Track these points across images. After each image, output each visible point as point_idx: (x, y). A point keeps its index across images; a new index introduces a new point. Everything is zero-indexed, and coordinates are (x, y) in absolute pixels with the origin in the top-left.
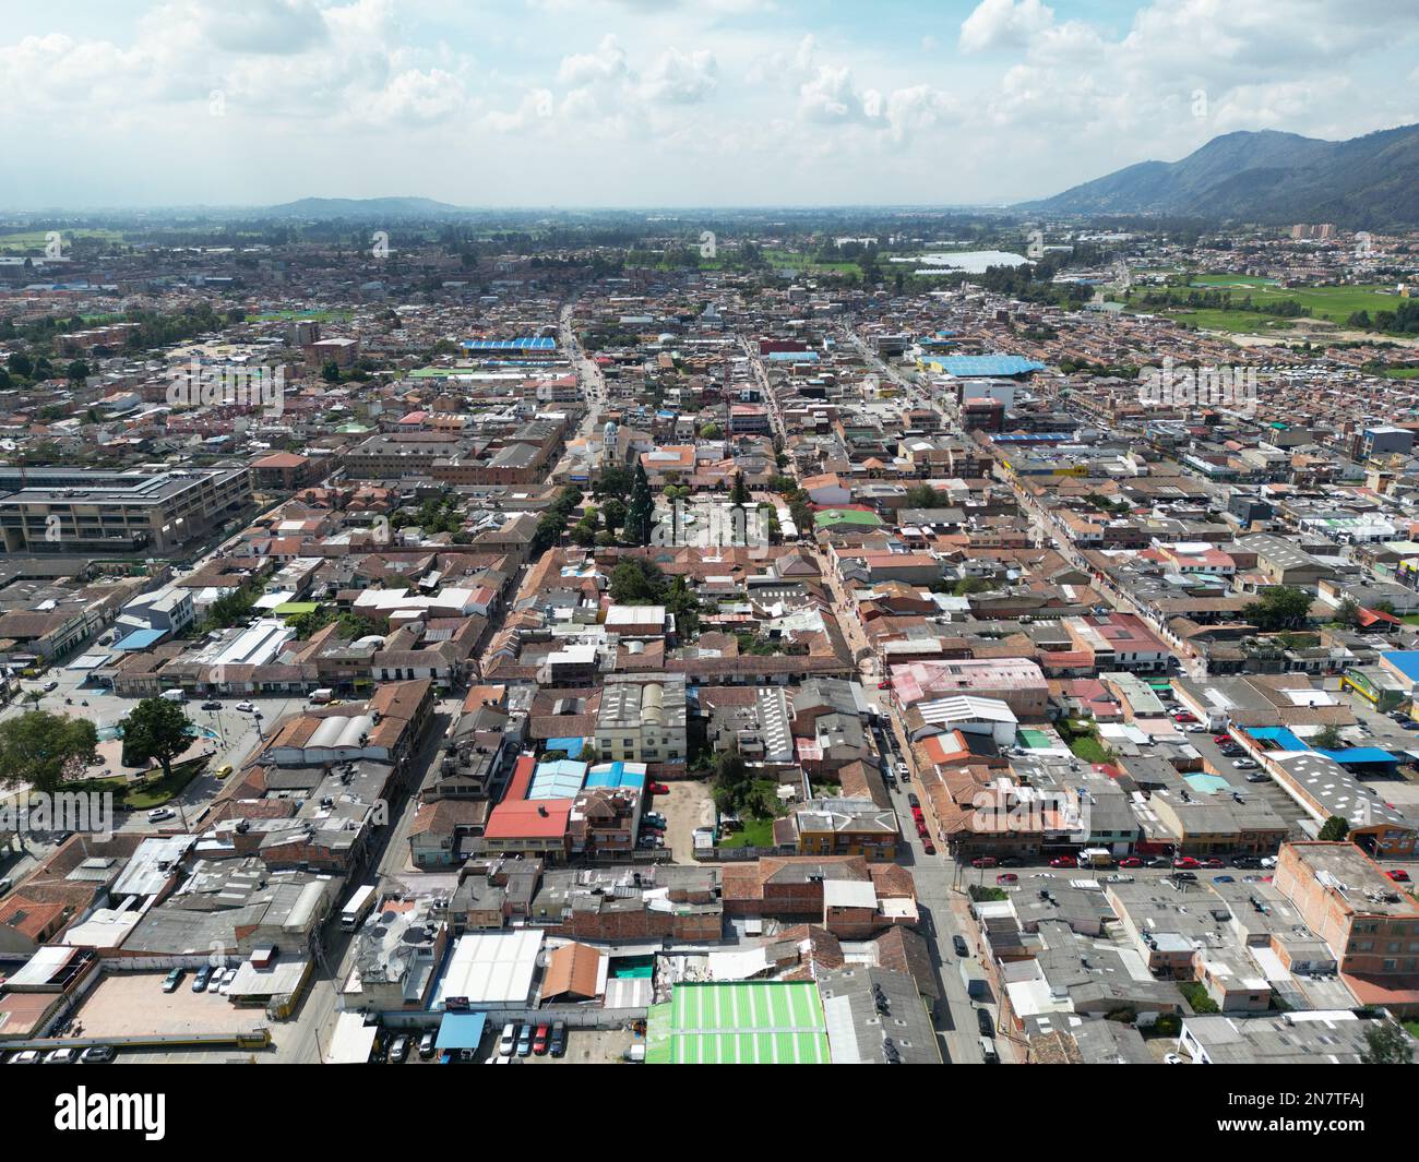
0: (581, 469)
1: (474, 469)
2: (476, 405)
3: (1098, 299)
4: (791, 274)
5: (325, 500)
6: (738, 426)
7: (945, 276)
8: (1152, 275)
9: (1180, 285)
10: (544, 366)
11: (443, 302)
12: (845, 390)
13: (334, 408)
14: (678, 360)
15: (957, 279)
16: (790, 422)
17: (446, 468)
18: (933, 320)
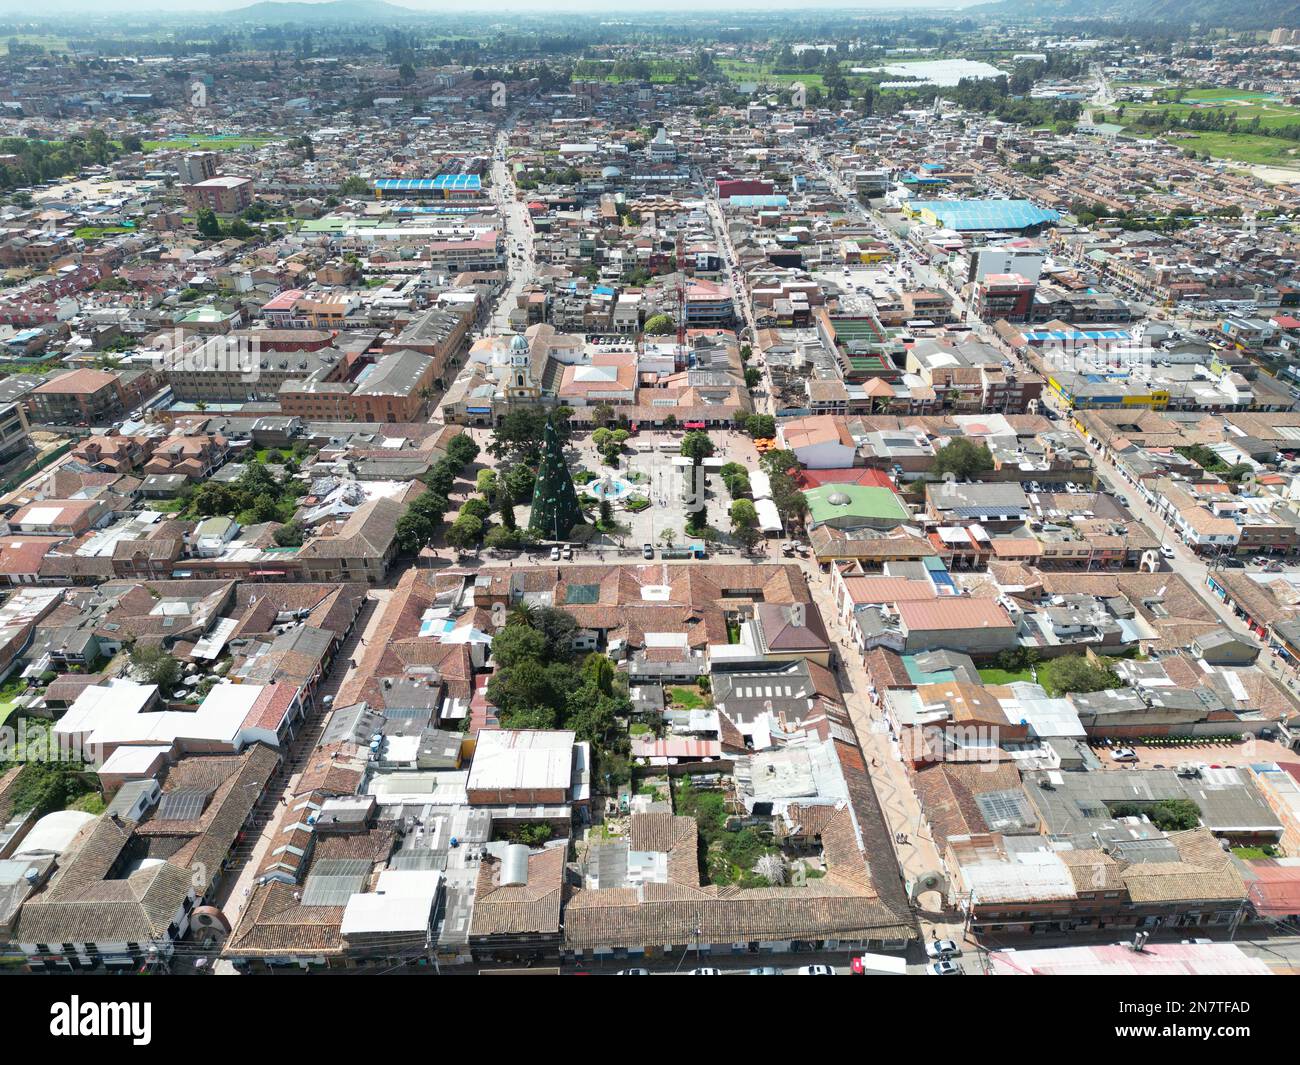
0: (481, 397)
1: (335, 397)
2: (374, 272)
3: (1085, 120)
4: (749, 88)
5: (115, 456)
6: (693, 314)
7: (914, 89)
8: (1137, 89)
9: (1169, 102)
10: (465, 214)
11: (370, 123)
12: (825, 253)
13: (195, 280)
14: (624, 204)
15: (927, 95)
16: (761, 305)
17: (298, 396)
18: (911, 147)
